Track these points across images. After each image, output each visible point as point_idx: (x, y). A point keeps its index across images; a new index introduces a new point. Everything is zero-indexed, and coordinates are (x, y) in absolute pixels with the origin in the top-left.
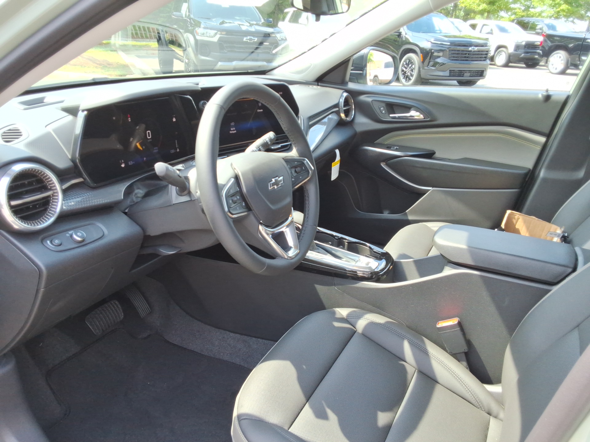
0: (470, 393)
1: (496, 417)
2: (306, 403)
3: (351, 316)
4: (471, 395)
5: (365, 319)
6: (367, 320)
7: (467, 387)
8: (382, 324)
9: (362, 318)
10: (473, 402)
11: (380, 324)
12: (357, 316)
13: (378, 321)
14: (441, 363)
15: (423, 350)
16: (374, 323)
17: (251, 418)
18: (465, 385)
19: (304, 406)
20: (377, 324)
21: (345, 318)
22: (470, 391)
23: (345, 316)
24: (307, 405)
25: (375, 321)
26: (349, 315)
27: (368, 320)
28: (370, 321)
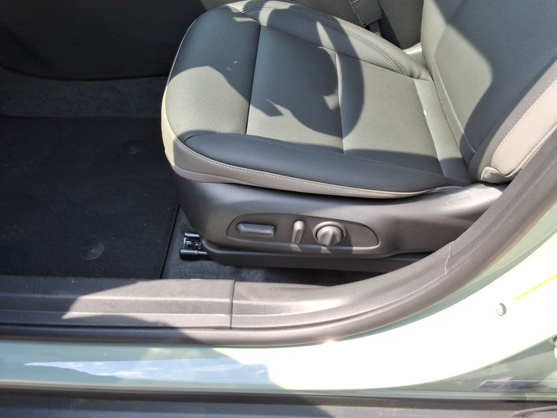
0: (391, 61)
1: (418, 78)
2: (249, 105)
3: (248, 8)
4: (393, 63)
5: (267, 9)
6: (269, 9)
7: (388, 56)
8: (287, 9)
9: (263, 8)
10: (395, 69)
11: (285, 10)
12: (255, 7)
13: (281, 8)
14: (358, 38)
15: (337, 28)
16: (278, 11)
17: (198, 134)
18: (386, 54)
19: (249, 108)
20: (282, 11)
21: (243, 12)
22: (391, 59)
23: (242, 10)
24: (251, 107)
25: (278, 8)
26: (246, 8)
27: (271, 9)
28: (273, 9)
